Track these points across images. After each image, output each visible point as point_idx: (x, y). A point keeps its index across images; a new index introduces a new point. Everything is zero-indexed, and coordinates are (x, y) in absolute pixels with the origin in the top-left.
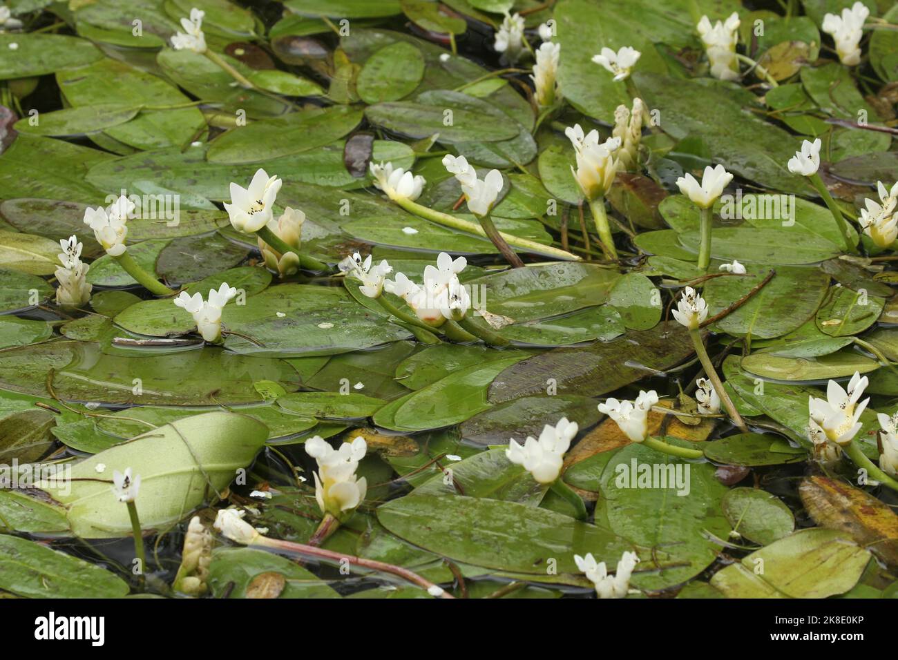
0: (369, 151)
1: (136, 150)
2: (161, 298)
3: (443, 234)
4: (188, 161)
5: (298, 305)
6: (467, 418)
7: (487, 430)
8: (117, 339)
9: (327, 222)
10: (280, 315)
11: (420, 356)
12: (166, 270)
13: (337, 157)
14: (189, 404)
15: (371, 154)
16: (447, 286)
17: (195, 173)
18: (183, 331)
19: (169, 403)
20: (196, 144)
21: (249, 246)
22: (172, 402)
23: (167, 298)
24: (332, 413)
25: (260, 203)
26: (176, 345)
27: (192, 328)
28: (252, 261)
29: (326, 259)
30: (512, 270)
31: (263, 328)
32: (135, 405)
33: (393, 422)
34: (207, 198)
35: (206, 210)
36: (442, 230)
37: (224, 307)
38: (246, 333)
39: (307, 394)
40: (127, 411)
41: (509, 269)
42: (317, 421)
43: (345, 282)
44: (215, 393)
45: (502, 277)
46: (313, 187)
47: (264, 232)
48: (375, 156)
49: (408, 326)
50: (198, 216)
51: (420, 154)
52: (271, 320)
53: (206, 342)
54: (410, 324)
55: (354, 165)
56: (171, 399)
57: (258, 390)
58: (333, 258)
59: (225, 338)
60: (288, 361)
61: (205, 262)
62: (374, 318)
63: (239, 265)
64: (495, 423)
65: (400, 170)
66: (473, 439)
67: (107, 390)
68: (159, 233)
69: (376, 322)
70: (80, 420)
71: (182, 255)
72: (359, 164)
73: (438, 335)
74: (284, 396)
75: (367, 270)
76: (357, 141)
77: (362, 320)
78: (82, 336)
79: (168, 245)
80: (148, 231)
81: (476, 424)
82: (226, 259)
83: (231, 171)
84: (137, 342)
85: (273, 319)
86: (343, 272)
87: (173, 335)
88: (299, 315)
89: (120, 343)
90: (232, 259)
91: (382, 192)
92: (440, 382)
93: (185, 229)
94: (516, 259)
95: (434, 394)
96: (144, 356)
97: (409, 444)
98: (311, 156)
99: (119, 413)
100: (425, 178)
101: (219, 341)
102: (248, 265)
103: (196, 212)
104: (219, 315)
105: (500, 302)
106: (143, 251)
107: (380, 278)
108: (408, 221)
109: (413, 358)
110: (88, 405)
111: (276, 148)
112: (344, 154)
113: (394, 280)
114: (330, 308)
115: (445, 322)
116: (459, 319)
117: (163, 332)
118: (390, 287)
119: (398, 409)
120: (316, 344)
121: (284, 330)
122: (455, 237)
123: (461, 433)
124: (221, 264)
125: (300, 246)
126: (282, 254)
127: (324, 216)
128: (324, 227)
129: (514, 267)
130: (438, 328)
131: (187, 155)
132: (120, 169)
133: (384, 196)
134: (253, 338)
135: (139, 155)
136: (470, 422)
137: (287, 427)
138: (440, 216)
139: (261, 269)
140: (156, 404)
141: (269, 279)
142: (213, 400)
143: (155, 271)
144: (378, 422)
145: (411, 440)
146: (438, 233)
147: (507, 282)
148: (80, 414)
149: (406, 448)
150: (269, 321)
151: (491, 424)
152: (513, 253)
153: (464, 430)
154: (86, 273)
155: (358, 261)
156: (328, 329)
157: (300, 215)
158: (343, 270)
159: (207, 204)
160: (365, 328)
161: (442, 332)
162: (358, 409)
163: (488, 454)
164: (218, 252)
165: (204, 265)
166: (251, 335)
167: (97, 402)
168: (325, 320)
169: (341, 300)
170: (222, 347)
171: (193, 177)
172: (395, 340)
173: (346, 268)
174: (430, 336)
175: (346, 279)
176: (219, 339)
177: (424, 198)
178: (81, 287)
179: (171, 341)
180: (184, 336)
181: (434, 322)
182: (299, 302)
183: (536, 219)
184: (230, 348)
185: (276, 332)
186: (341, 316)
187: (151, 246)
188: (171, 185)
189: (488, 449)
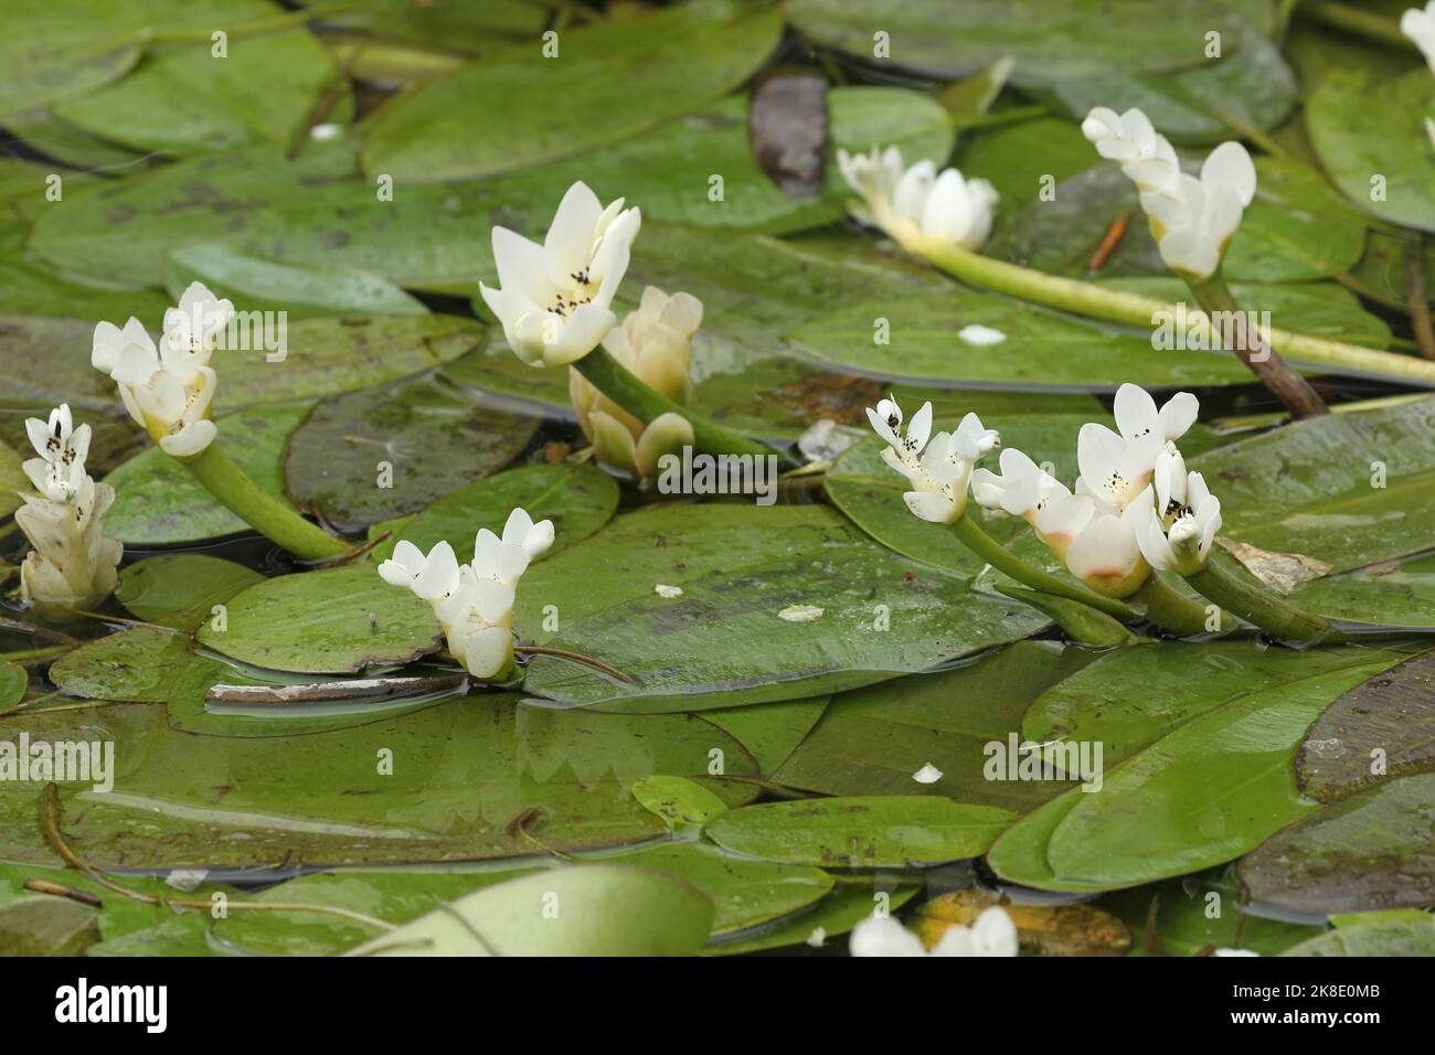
0: (818, 120)
1: (157, 160)
2: (319, 567)
3: (1077, 338)
4: (310, 181)
5: (712, 562)
6: (1254, 844)
7: (1316, 873)
8: (219, 689)
9: (745, 328)
10: (667, 591)
11: (1083, 681)
12: (315, 489)
13: (733, 143)
14: (462, 855)
15: (826, 126)
16: (1150, 478)
17: (341, 213)
18: (405, 653)
19: (403, 856)
20: (324, 132)
21: (538, 408)
22: (410, 855)
23: (334, 565)
24: (870, 853)
25: (583, 280)
26: (390, 693)
27: (428, 644)
28: (555, 449)
29: (761, 429)
30: (1296, 425)
31: (628, 633)
32: (310, 869)
33: (1049, 870)
34: (390, 280)
35: (394, 316)
36: (1071, 327)
37: (522, 579)
38: (580, 649)
39: (785, 807)
40: (288, 888)
41: (1285, 422)
42: (829, 881)
43: (830, 490)
44: (528, 821)
45: (1269, 447)
46: (680, 232)
47: (596, 364)
48: (840, 133)
49: (1039, 598)
50: (373, 332)
51: (966, 121)
52: (641, 607)
53: (473, 679)
54: (1044, 593)
55: (786, 162)
56: (407, 845)
57: (646, 804)
58: (782, 425)
59: (524, 666)
60: (712, 718)
61: (419, 461)
62: (932, 584)
63: (520, 460)
64: (1336, 854)
65: (925, 168)
66: (1284, 900)
67: (219, 833)
68: (273, 386)
69: (939, 594)
70: (161, 919)
71: (352, 445)
72: (799, 159)
73: (1124, 618)
74: (724, 816)
75: (920, 446)
76: (782, 96)
77: (898, 590)
78: (114, 688)
79: (307, 418)
80: (241, 383)
81: (1283, 860)
82: (478, 447)
83: (442, 200)
84: (278, 692)
85: (648, 603)
86: (816, 463)
87: (376, 667)
88: (720, 589)
89: (229, 701)
90: (494, 447)
91: (876, 233)
92: (1155, 748)
93: (345, 370)
94: (1305, 394)
95: (1146, 785)
96: (300, 732)
97: (1099, 926)
98: (658, 146)
99: (269, 894)
100: (997, 186)
101: (511, 675)
102: (544, 460)
103: (366, 323)
104: (508, 601)
105: (1278, 516)
106: (239, 440)
107: (961, 466)
108: (971, 309)
109: (1064, 688)
110: (175, 877)
111: (554, 127)
112: (752, 134)
113: (997, 472)
114: (801, 567)
115: (1146, 582)
116: (1190, 570)
117: (345, 661)
118: (991, 491)
119: (1052, 831)
120: (781, 666)
121: (685, 634)
122: (1113, 345)
123: (1244, 885)
124: (468, 462)
125: (690, 396)
126: (646, 422)
127: (730, 311)
128: (737, 339)
129: (1298, 414)
130: (1128, 598)
131: (307, 165)
132: (121, 217)
133: (884, 245)
134: (600, 660)
135: (166, 174)
136: (1266, 854)
137: (747, 901)
138: (1062, 288)
139: (583, 467)
140: (367, 862)
141: (612, 498)
142: (528, 841)
143: (285, 492)
144: (1003, 869)
145: (1101, 916)
146: (1062, 337)
147: (1285, 461)
148: (157, 904)
149: (1093, 939)
150: (641, 611)
151: (1325, 855)
152: (1293, 379)
153: (1251, 878)
154: (103, 510)
155: (892, 421)
156: (810, 623)
157: (690, 308)
158: (816, 458)
159: (394, 298)
160: (911, 612)
161: (1139, 611)
162: (940, 840)
163: (1336, 939)
164: (452, 430)
165: (420, 468)
166: (594, 654)
167: (197, 868)
168: (795, 599)
169: (828, 539)
170: (520, 691)
171: (339, 225)
172: (1003, 640)
173: (821, 450)
174: (1102, 623)
175: (833, 483)
176: (508, 671)
177: (1000, 238)
178: (92, 552)
179: (374, 683)
180: (407, 669)
181: (1117, 584)
182: (710, 553)
183: (1330, 280)
184: (543, 692)
185: (665, 639)
186: (838, 585)
187: (257, 425)
188: (279, 249)
189: (1331, 926)
